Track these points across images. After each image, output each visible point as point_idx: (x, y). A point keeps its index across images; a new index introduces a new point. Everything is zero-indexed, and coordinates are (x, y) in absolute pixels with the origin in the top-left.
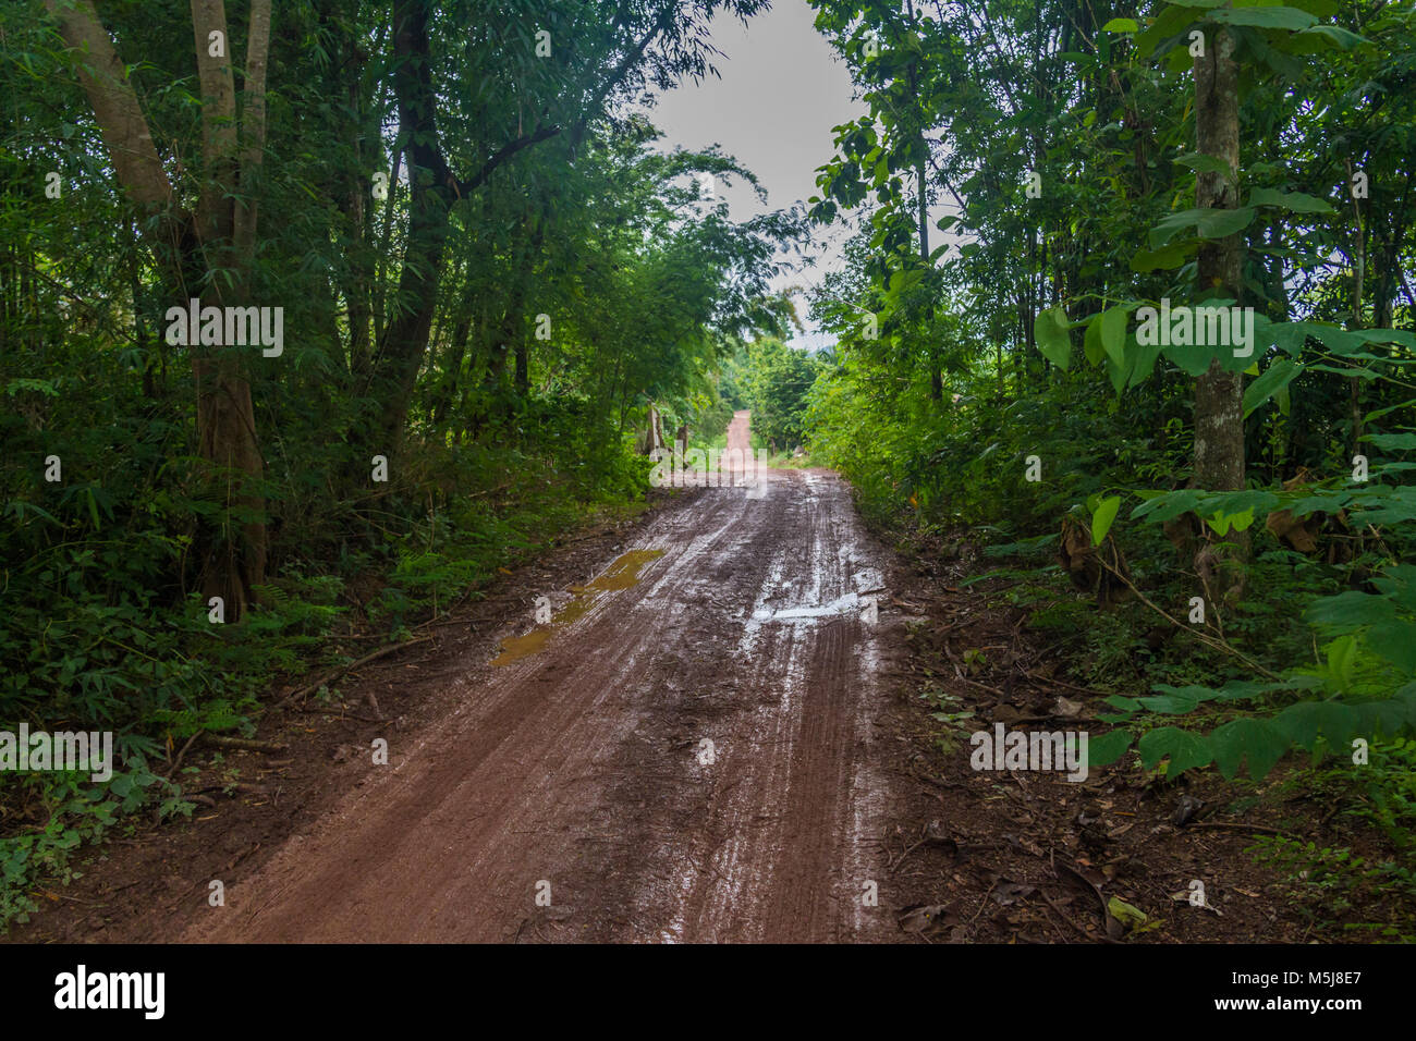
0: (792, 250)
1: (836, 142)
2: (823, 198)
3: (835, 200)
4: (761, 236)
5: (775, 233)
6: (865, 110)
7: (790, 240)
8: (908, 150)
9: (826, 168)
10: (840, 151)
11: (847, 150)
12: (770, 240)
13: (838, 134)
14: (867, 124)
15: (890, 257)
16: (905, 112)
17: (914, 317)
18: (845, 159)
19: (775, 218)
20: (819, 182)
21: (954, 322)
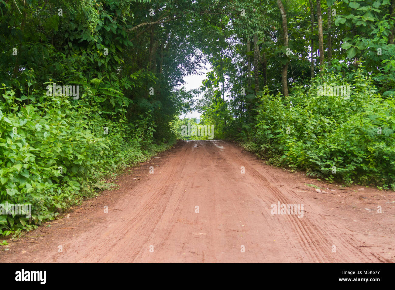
0: (198, 96)
1: (207, 76)
2: (203, 86)
3: (206, 87)
4: (192, 93)
5: (194, 93)
6: (213, 70)
7: (197, 94)
8: (221, 80)
9: (204, 80)
10: (207, 78)
11: (209, 78)
12: (193, 94)
13: (207, 75)
14: (212, 73)
15: (217, 99)
16: (220, 72)
17: (222, 111)
18: (208, 79)
19: (195, 90)
20: (202, 82)
21: (228, 112)
